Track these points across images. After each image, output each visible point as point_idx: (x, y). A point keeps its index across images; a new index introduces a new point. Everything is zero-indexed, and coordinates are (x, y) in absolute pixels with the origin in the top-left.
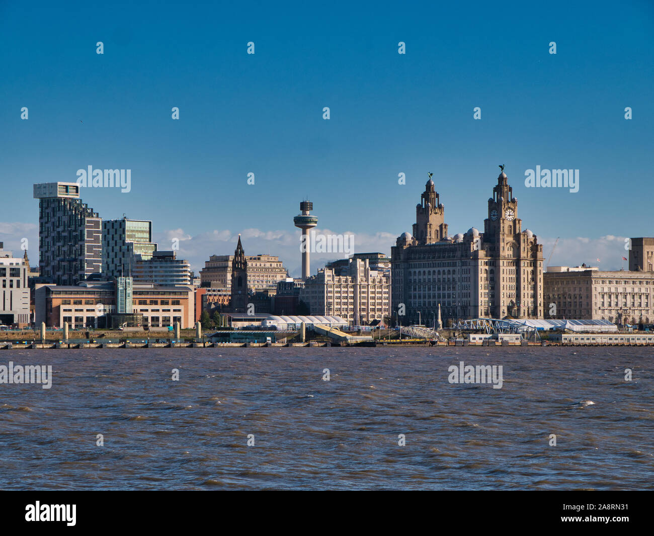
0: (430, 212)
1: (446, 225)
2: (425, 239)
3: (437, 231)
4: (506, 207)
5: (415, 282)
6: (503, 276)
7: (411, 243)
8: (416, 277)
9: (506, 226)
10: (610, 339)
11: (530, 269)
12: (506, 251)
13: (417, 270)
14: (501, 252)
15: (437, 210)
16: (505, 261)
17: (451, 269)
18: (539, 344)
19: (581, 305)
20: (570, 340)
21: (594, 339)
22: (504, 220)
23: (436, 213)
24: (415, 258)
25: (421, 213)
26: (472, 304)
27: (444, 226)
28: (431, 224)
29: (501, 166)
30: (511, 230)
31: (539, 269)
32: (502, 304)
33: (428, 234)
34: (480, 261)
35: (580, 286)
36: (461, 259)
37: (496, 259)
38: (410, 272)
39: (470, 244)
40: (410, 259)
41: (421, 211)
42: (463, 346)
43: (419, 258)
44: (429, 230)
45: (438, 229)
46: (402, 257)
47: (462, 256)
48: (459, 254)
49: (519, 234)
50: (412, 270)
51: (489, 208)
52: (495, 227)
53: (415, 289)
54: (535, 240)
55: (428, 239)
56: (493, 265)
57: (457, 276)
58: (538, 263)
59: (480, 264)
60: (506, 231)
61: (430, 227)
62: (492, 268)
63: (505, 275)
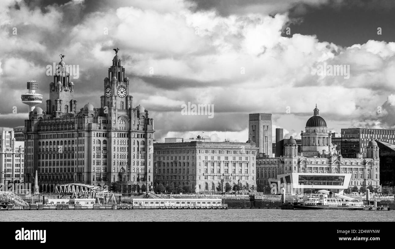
0: (60, 90)
1: (75, 101)
2: (55, 113)
3: (68, 106)
4: (119, 85)
5: (43, 151)
6: (114, 146)
7: (42, 117)
8: (44, 147)
9: (118, 102)
10: (178, 203)
11: (141, 140)
12: (118, 123)
13: (45, 141)
14: (112, 125)
15: (67, 88)
16: (116, 133)
17: (71, 139)
18: (110, 208)
19: (188, 172)
20: (140, 204)
21: (162, 203)
22: (116, 97)
23: (66, 91)
24: (43, 130)
25: (54, 91)
26: (85, 170)
27: (73, 102)
28: (60, 101)
29: (115, 50)
30: (123, 106)
31: (148, 140)
32: (113, 171)
33: (59, 109)
34: (93, 133)
35: (188, 155)
36: (77, 131)
37: (108, 132)
38: (40, 142)
39: (84, 118)
40: (39, 131)
41: (53, 89)
42: (37, 209)
43: (47, 130)
44: (59, 105)
45: (69, 104)
46: (33, 128)
47: (79, 128)
48: (76, 126)
49: (130, 109)
50: (41, 141)
51: (105, 87)
52: (109, 103)
53: (43, 158)
54: (147, 114)
55: (57, 114)
56: (106, 136)
57: (75, 146)
58: (148, 135)
59: (93, 135)
60: (119, 107)
61: (60, 103)
62: (105, 138)
63: (116, 146)
